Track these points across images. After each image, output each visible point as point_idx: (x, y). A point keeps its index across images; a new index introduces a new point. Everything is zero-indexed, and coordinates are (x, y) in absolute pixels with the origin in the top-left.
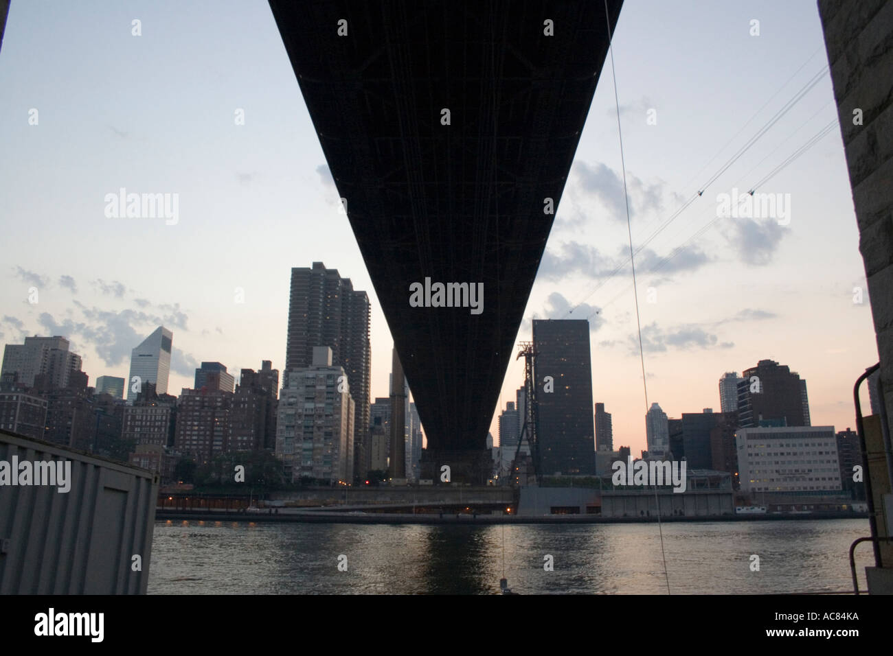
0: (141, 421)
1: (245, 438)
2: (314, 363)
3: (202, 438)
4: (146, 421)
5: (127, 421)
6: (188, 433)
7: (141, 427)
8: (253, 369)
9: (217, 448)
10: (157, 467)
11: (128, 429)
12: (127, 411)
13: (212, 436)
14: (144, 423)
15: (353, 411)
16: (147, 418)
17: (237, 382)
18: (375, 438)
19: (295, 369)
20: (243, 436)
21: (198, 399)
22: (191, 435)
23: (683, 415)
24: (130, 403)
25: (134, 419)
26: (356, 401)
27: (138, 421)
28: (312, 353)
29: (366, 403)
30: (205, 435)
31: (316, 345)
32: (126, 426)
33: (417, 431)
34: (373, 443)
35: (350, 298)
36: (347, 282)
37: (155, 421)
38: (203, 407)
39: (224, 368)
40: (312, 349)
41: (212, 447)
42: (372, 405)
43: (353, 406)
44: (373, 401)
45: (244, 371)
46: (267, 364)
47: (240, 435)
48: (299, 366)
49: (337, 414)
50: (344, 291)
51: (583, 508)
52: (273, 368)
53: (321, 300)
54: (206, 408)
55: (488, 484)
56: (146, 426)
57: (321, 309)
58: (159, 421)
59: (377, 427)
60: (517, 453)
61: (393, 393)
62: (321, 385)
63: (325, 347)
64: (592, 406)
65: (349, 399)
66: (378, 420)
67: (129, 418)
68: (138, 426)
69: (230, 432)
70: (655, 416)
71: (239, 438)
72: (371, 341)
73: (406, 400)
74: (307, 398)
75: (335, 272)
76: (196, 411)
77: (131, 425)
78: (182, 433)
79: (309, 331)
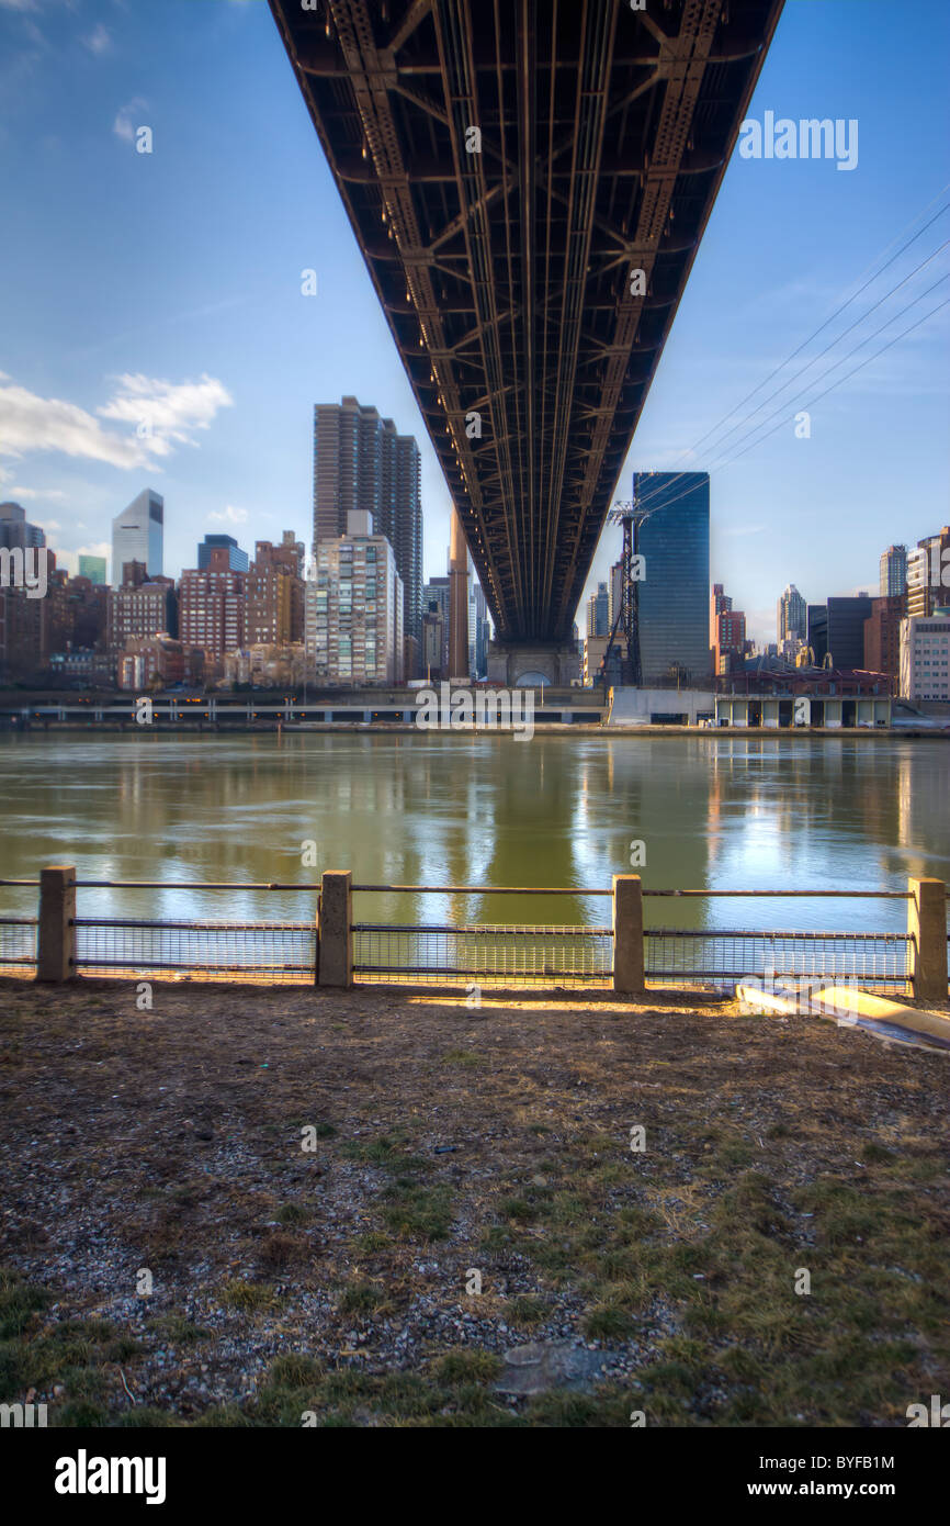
0: (131, 610)
1: (265, 630)
2: (349, 531)
3: (210, 630)
4: (138, 610)
5: (112, 610)
6: (193, 624)
7: (132, 618)
8: (271, 541)
9: (231, 643)
10: (156, 666)
11: (115, 621)
12: (111, 598)
13: (224, 627)
14: (135, 614)
15: (401, 594)
16: (137, 607)
17: (252, 558)
18: (430, 629)
19: (324, 540)
20: (262, 627)
21: (202, 581)
22: (197, 627)
23: (829, 599)
24: (116, 589)
25: (121, 608)
26: (405, 582)
27: (127, 610)
28: (345, 520)
29: (417, 584)
30: (215, 627)
31: (351, 508)
32: (112, 616)
33: (483, 620)
34: (428, 635)
35: (394, 446)
36: (389, 424)
37: (149, 610)
38: (209, 590)
39: (234, 543)
40: (345, 514)
41: (224, 643)
42: (426, 589)
43: (401, 587)
44: (426, 582)
45: (259, 544)
46: (288, 535)
47: (258, 626)
48: (328, 537)
49: (382, 597)
50: (385, 436)
51: (692, 716)
52: (296, 541)
53: (355, 448)
54: (213, 593)
55: (573, 684)
56: (137, 617)
57: (355, 460)
58: (153, 610)
59: (433, 615)
60: (610, 647)
61: (452, 570)
62: (359, 560)
63: (362, 511)
64: (708, 587)
65: (395, 578)
66: (433, 607)
67: (115, 607)
68: (127, 618)
69: (246, 622)
70: (793, 602)
71: (258, 630)
72: (422, 503)
73: (469, 578)
74: (342, 578)
75: (372, 410)
76: (201, 597)
77: (118, 617)
78: (185, 624)
79: (341, 490)
